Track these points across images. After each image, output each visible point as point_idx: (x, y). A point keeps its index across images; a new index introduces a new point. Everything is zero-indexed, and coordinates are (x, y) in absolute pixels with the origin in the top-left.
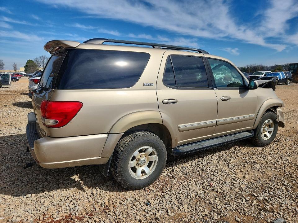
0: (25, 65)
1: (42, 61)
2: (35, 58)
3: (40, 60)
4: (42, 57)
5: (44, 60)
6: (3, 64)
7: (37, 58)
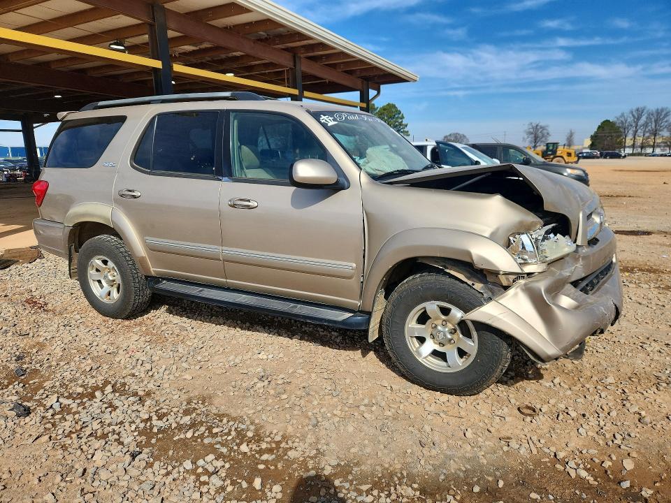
0: (593, 134)
1: (635, 122)
2: (619, 114)
3: (630, 119)
4: (638, 110)
5: (639, 119)
6: (548, 134)
7: (623, 115)
